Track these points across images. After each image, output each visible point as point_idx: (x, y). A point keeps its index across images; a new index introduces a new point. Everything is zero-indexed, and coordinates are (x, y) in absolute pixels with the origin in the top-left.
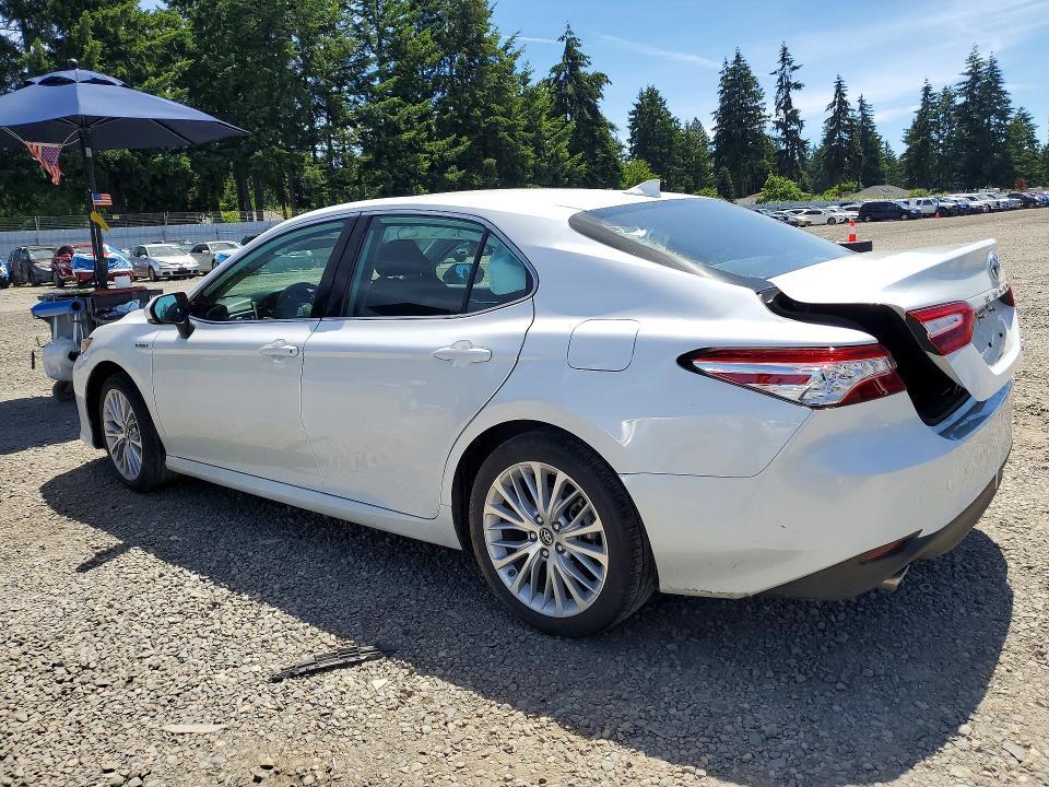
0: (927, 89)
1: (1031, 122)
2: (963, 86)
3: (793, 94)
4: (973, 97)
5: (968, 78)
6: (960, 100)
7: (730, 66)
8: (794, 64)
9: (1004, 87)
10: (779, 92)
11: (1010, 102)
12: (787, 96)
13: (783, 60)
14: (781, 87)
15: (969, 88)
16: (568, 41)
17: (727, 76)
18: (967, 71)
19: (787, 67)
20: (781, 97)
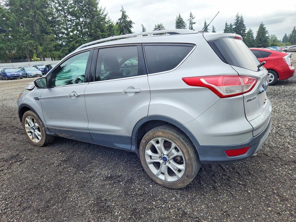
0: (226, 24)
1: (252, 32)
2: (235, 23)
3: (193, 25)
4: (237, 26)
5: (236, 21)
6: (234, 27)
7: (178, 18)
8: (193, 17)
9: (244, 23)
10: (190, 25)
11: (246, 27)
12: (192, 26)
13: (191, 16)
14: (190, 24)
15: (236, 24)
16: (123, 11)
17: (177, 21)
18: (236, 19)
19: (192, 18)
20: (190, 26)
